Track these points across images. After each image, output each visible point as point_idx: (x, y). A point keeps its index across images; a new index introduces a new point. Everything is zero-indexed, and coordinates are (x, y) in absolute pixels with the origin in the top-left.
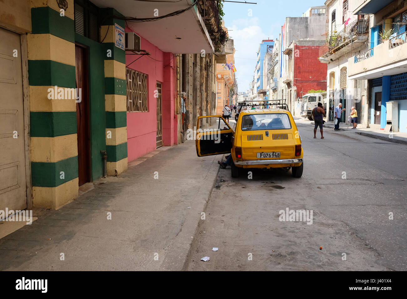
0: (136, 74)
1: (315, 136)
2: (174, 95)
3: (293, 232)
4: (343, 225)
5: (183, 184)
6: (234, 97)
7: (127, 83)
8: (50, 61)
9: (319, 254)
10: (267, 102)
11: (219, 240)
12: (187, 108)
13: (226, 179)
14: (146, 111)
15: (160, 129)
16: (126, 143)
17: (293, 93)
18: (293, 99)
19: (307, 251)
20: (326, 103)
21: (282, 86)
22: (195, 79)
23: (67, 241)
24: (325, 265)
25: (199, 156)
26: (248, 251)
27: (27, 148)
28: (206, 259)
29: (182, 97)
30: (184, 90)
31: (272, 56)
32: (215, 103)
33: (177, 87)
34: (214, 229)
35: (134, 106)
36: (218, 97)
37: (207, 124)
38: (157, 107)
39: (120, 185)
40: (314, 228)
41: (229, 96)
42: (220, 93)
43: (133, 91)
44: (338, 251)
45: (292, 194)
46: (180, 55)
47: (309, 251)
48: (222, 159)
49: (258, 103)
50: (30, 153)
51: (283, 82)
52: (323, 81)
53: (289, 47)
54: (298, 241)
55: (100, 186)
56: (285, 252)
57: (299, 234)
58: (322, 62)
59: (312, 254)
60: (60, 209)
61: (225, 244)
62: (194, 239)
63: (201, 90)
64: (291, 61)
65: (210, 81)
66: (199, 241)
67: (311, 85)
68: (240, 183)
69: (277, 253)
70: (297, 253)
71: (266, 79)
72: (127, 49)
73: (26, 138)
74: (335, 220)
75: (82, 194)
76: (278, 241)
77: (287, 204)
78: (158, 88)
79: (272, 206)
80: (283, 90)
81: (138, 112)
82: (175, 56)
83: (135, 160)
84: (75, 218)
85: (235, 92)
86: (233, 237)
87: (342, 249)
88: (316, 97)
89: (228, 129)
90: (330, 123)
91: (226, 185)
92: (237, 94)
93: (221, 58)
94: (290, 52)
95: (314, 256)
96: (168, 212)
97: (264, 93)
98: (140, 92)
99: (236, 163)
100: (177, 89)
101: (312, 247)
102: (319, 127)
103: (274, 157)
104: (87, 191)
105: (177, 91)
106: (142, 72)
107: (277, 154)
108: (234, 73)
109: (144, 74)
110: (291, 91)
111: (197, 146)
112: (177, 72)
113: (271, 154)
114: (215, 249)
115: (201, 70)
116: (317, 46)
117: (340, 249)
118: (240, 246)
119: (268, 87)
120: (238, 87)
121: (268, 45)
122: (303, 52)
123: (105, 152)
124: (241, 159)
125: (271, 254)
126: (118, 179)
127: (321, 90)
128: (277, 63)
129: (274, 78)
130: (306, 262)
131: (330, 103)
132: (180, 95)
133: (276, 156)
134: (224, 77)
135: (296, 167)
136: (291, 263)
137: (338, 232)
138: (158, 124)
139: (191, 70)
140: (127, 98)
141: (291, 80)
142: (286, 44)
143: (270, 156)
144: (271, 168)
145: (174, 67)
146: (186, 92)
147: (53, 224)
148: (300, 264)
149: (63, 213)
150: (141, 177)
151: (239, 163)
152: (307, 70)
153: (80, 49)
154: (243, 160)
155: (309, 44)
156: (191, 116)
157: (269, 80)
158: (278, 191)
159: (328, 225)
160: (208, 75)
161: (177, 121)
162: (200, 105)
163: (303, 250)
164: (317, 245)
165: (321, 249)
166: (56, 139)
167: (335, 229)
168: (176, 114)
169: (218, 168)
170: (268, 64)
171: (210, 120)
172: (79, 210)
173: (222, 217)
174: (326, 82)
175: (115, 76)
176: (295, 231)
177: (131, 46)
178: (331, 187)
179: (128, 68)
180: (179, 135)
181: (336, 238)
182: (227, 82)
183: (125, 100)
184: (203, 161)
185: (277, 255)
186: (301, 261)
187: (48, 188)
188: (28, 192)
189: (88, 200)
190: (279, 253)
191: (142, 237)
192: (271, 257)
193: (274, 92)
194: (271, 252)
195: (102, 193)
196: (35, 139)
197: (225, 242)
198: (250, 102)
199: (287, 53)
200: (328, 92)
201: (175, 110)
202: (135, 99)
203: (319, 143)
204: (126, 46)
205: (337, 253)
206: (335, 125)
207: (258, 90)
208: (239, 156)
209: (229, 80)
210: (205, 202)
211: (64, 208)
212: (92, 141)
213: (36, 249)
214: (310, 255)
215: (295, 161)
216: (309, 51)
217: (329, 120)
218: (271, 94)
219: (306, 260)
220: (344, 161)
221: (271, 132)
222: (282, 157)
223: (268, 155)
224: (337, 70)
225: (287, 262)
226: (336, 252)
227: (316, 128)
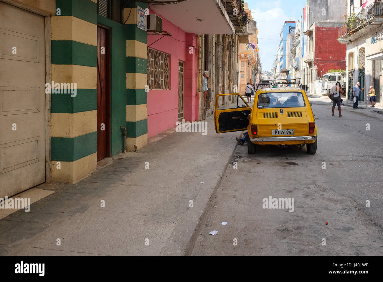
0: (158, 53)
1: (333, 114)
2: (196, 74)
3: (302, 207)
4: (350, 201)
5: (200, 160)
6: (258, 75)
7: (149, 62)
8: (72, 41)
9: (325, 229)
10: (290, 80)
11: (229, 214)
12: (208, 86)
13: (242, 155)
14: (168, 89)
15: (181, 106)
16: (146, 120)
17: (314, 73)
18: (314, 78)
19: (313, 226)
20: (345, 83)
21: (304, 65)
22: (217, 59)
23: (81, 214)
24: (329, 240)
25: (217, 132)
26: (256, 225)
27: (47, 123)
28: (214, 233)
29: (204, 76)
30: (206, 68)
31: (294, 37)
32: (238, 81)
33: (199, 66)
34: (225, 204)
35: (155, 84)
36: (242, 75)
37: (230, 101)
38: (179, 85)
39: (139, 160)
40: (322, 203)
41: (252, 75)
42: (243, 72)
43: (155, 70)
44: (344, 226)
45: (304, 171)
46: (202, 35)
47: (314, 226)
48: (241, 136)
49: (281, 82)
50: (50, 129)
51: (305, 62)
52: (343, 61)
53: (310, 28)
54: (305, 216)
55: (119, 161)
56: (292, 226)
57: (307, 209)
58: (341, 42)
59: (318, 229)
60: (77, 183)
61: (235, 218)
62: (204, 213)
63: (223, 69)
64: (312, 41)
65: (232, 60)
66: (210, 215)
67: (332, 65)
68: (256, 160)
69: (284, 228)
70: (303, 227)
71: (289, 59)
72: (149, 29)
73: (47, 114)
74: (344, 196)
75: (99, 169)
76: (286, 216)
77: (299, 180)
78: (180, 67)
79: (284, 182)
80: (304, 69)
81: (160, 89)
82: (197, 36)
83: (155, 137)
84: (91, 192)
85: (259, 71)
86: (243, 212)
87: (347, 225)
88: (336, 76)
89: (246, 106)
90: (349, 101)
91: (242, 161)
92: (261, 73)
93: (244, 39)
94: (311, 33)
95: (319, 231)
96: (181, 187)
97: (287, 72)
98: (162, 71)
99: (252, 140)
100: (199, 68)
101: (318, 221)
102: (337, 104)
103: (289, 134)
104: (105, 166)
105: (199, 70)
106: (164, 51)
107: (291, 131)
108: (257, 52)
109: (166, 53)
110: (312, 70)
111: (215, 123)
112: (199, 52)
113: (286, 131)
114: (224, 223)
115: (224, 50)
116: (337, 28)
117: (345, 224)
118: (248, 220)
119: (291, 66)
120: (262, 66)
121: (291, 26)
122: (324, 33)
123: (125, 128)
124: (256, 136)
125: (278, 228)
126: (137, 154)
127: (341, 70)
128: (299, 43)
129: (296, 57)
130: (311, 236)
131: (349, 82)
132: (202, 73)
133: (290, 133)
134: (248, 57)
135: (310, 144)
136: (296, 237)
137: (345, 207)
138: (179, 101)
139: (213, 50)
140: (149, 77)
141: (312, 60)
142: (307, 25)
143: (284, 133)
144: (285, 144)
145: (196, 47)
146: (209, 71)
147: (68, 197)
148: (305, 239)
149: (79, 187)
150: (160, 153)
151: (255, 140)
152: (327, 51)
153: (102, 30)
154: (258, 137)
155: (329, 26)
156: (213, 94)
157: (291, 59)
158: (292, 167)
159: (336, 202)
160: (230, 54)
161: (198, 99)
162: (223, 83)
163: (309, 225)
164: (323, 220)
165: (327, 224)
166: (75, 115)
167: (343, 204)
168: (197, 91)
169: (235, 145)
170: (290, 44)
171: (233, 97)
172: (96, 184)
173: (234, 192)
174: (346, 62)
175: (136, 56)
176: (303, 206)
177: (153, 27)
178: (344, 163)
179: (150, 47)
180: (200, 112)
181: (342, 214)
182: (250, 61)
183: (146, 78)
184: (222, 137)
185: (284, 230)
186: (306, 235)
187: (66, 162)
188: (47, 166)
189: (106, 174)
190: (286, 228)
191: (154, 211)
192: (278, 231)
193: (296, 71)
194: (278, 226)
195: (120, 167)
196: (55, 115)
197: (235, 216)
198: (273, 81)
199: (308, 34)
200: (347, 72)
201: (197, 88)
202: (156, 77)
203: (336, 121)
204: (148, 27)
205: (342, 229)
206: (354, 103)
207: (281, 69)
208: (255, 133)
209: (252, 59)
210: (219, 177)
211: (81, 182)
212: (112, 117)
213: (49, 221)
214: (316, 230)
215: (308, 138)
216: (330, 32)
217: (349, 99)
218: (293, 73)
219: (311, 234)
220: (359, 139)
221: (286, 110)
222: (296, 134)
223: (283, 132)
224: (355, 50)
225: (293, 237)
226: (341, 227)
227: (334, 106)
